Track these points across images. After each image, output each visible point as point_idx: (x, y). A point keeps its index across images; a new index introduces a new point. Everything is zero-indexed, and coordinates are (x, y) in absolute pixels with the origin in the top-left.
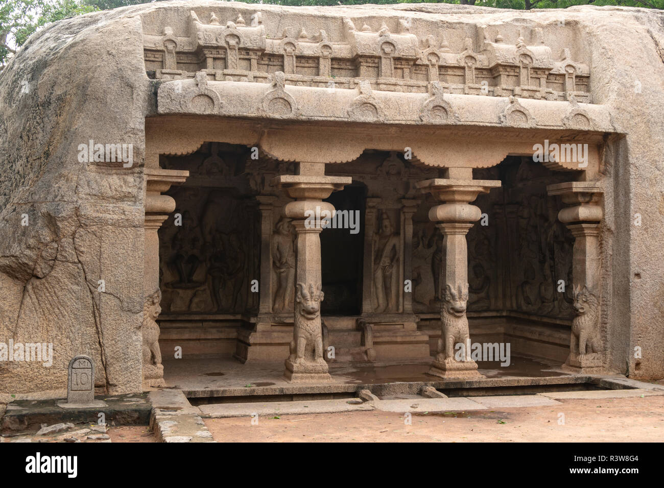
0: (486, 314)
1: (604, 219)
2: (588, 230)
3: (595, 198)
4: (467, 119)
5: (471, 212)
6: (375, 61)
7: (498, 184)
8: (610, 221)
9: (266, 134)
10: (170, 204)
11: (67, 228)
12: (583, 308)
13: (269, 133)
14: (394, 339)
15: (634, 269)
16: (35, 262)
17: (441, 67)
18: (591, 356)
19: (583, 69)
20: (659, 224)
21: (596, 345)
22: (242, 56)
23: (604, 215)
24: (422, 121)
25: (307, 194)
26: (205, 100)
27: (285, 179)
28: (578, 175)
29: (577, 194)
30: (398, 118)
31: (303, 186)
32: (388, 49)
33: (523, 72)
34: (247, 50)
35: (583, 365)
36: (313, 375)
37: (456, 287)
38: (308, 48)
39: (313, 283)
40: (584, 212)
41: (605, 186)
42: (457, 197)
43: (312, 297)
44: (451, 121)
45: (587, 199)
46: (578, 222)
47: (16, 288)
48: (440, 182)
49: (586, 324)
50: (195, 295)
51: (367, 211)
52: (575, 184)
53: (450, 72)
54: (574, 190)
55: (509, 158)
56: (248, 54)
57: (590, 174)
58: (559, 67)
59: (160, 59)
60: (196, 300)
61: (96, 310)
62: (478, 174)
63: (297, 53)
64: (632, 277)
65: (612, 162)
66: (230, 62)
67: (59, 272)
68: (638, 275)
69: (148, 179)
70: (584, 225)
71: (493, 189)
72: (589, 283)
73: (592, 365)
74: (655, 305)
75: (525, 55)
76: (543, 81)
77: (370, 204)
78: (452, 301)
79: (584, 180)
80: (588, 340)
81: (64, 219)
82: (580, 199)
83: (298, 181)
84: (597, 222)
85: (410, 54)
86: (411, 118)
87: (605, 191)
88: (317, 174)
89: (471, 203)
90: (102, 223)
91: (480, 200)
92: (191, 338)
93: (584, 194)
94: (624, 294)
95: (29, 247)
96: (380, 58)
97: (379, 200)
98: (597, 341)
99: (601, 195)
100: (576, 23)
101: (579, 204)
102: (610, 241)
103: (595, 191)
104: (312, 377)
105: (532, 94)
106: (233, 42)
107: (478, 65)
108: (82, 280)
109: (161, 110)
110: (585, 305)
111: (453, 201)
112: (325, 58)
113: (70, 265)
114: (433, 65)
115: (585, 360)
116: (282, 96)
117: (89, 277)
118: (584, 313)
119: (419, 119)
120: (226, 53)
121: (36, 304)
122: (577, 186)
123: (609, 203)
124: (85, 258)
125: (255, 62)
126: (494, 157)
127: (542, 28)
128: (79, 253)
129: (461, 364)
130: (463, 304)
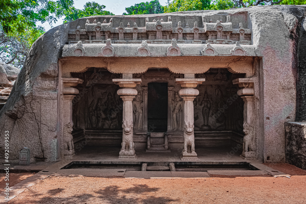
0: (223, 131)
1: (254, 94)
2: (248, 99)
3: (251, 85)
4: (186, 54)
6: (154, 33)
7: (204, 80)
8: (257, 95)
9: (109, 63)
10: (73, 91)
11: (28, 100)
12: (247, 132)
13: (110, 63)
14: (179, 141)
15: (266, 116)
16: (17, 113)
17: (183, 34)
19: (248, 31)
20: (279, 96)
21: (252, 148)
22: (102, 35)
23: (254, 92)
24: (166, 55)
25: (124, 86)
26: (78, 51)
28: (243, 75)
29: (242, 83)
30: (156, 54)
31: (121, 83)
32: (159, 28)
33: (219, 34)
34: (104, 32)
35: (246, 156)
36: (127, 156)
37: (188, 122)
38: (129, 30)
39: (128, 120)
40: (245, 91)
41: (255, 80)
42: (187, 86)
43: (127, 126)
44: (179, 54)
45: (247, 86)
47: (12, 122)
49: (248, 139)
51: (168, 92)
53: (188, 36)
54: (240, 82)
55: (210, 69)
56: (104, 33)
57: (248, 75)
58: (237, 31)
59: (74, 38)
60: (112, 124)
61: (39, 130)
62: (197, 76)
63: (124, 32)
64: (265, 119)
65: (258, 70)
66: (97, 37)
67: (25, 116)
68: (268, 118)
69: (63, 81)
70: (246, 97)
72: (249, 121)
73: (250, 156)
74: (276, 132)
75: (220, 27)
76: (228, 37)
77: (170, 89)
78: (186, 128)
79: (246, 78)
80: (249, 146)
81: (27, 97)
82: (244, 85)
83: (119, 81)
84: (252, 95)
85: (169, 29)
86: (162, 54)
87: (254, 82)
88: (130, 78)
89: (194, 88)
90: (41, 98)
91: (199, 87)
92: (109, 138)
93: (246, 84)
94: (262, 126)
95: (15, 107)
96: (156, 32)
97: (173, 87)
100: (247, 12)
101: (243, 88)
102: (258, 103)
103: (250, 82)
104: (127, 157)
105: (220, 42)
106: (98, 29)
107: (200, 32)
108: (34, 119)
109: (63, 56)
110: (247, 130)
111: (186, 88)
112: (135, 33)
113: (29, 113)
114: (180, 33)
115: (247, 154)
116: (109, 48)
117: (37, 118)
118: (247, 134)
119: (165, 54)
120: (96, 33)
121: (18, 128)
122: (241, 80)
123: (256, 87)
124: (35, 111)
125: (107, 36)
126: (204, 69)
127: (231, 15)
128: (33, 109)
129: (189, 154)
130: (191, 129)
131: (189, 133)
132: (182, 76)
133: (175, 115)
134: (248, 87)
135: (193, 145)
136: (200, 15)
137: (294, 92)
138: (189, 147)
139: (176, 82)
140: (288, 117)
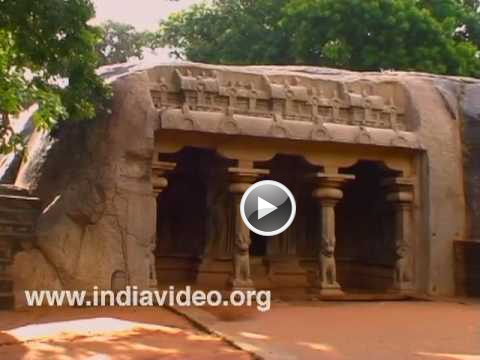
2: (405, 207)
3: (408, 188)
4: (337, 138)
5: (337, 193)
7: (353, 177)
8: (417, 202)
10: (164, 182)
15: (432, 230)
16: (91, 214)
17: (319, 106)
18: (407, 284)
24: (311, 138)
25: (241, 179)
26: (187, 122)
27: (231, 169)
28: (398, 173)
29: (399, 184)
30: (298, 136)
31: (241, 174)
32: (289, 95)
33: (367, 111)
34: (209, 93)
35: (402, 288)
37: (329, 238)
38: (243, 92)
42: (330, 184)
44: (327, 139)
45: (404, 188)
46: (400, 202)
48: (320, 175)
52: (397, 179)
54: (397, 182)
55: (360, 162)
56: (209, 95)
57: (405, 174)
58: (387, 109)
59: (159, 97)
61: (124, 244)
62: (342, 171)
63: (237, 95)
65: (419, 166)
66: (199, 99)
67: (104, 221)
70: (403, 204)
71: (350, 180)
72: (406, 239)
75: (368, 101)
76: (378, 117)
79: (402, 177)
82: (400, 188)
83: (238, 171)
87: (414, 184)
89: (337, 188)
90: (128, 193)
93: (402, 185)
96: (285, 100)
98: (410, 275)
99: (411, 186)
101: (399, 191)
103: (408, 183)
105: (372, 124)
106: (201, 88)
107: (340, 106)
109: (163, 126)
112: (253, 98)
114: (315, 105)
115: (403, 285)
116: (232, 121)
119: (309, 137)
123: (417, 191)
124: (119, 213)
125: (212, 100)
127: (376, 85)
129: (330, 286)
130: (332, 249)
131: (328, 254)
135: (334, 272)
140: (457, 234)
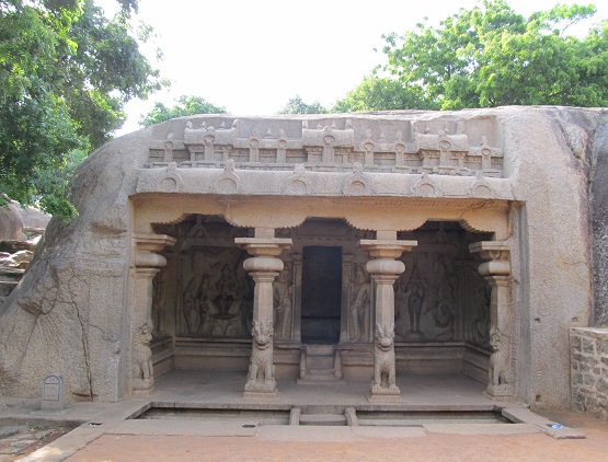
0: (448, 344)
1: (511, 272)
2: (499, 280)
3: (504, 255)
4: (381, 192)
6: (319, 149)
7: (415, 243)
8: (516, 274)
9: (229, 207)
11: (64, 277)
12: (496, 346)
13: (231, 206)
14: (362, 363)
16: (41, 302)
17: (376, 153)
18: (503, 386)
19: (497, 151)
20: (557, 277)
21: (507, 377)
22: (216, 151)
23: (511, 269)
25: (258, 252)
26: (169, 182)
27: (238, 240)
28: (489, 236)
29: (487, 251)
30: (323, 191)
31: (252, 246)
32: (329, 141)
33: (443, 156)
36: (261, 394)
38: (269, 143)
39: (263, 321)
40: (494, 266)
41: (512, 245)
42: (382, 254)
43: (262, 332)
44: (368, 193)
47: (30, 321)
49: (498, 358)
50: (229, 324)
51: (343, 265)
52: (484, 243)
53: (384, 157)
54: (484, 248)
55: (428, 223)
56: (221, 149)
57: (498, 236)
59: (162, 156)
60: (230, 327)
61: (85, 340)
62: (401, 235)
63: (260, 146)
64: (532, 321)
65: (517, 224)
66: (206, 155)
67: (59, 310)
68: (538, 320)
69: (137, 241)
70: (494, 277)
72: (501, 325)
73: (503, 394)
74: (554, 346)
75: (445, 142)
76: (461, 162)
77: (346, 260)
78: (379, 338)
79: (494, 240)
80: (500, 373)
81: (62, 271)
82: (491, 255)
84: (507, 274)
85: (347, 144)
86: (333, 192)
87: (510, 249)
89: (396, 259)
92: (222, 355)
93: (494, 252)
94: (526, 334)
95: (38, 292)
97: (352, 257)
99: (508, 252)
100: (495, 117)
101: (491, 260)
102: (517, 290)
103: (502, 248)
104: (260, 396)
105: (447, 171)
106: (209, 141)
107: (407, 151)
108: (75, 316)
109: (139, 190)
110: (498, 343)
111: (380, 258)
112: (281, 149)
113: (66, 304)
115: (497, 389)
117: (80, 314)
118: (498, 350)
120: (204, 148)
121: (42, 333)
122: (486, 245)
123: (515, 258)
124: (77, 299)
125: (226, 155)
126: (415, 222)
127: (465, 121)
128: (73, 296)
130: (388, 341)
131: (384, 348)
132: (372, 234)
133: (355, 312)
134: (498, 259)
135: (392, 372)
136: (407, 118)
137: (584, 270)
138: (385, 375)
139: (361, 246)
140: (575, 319)
